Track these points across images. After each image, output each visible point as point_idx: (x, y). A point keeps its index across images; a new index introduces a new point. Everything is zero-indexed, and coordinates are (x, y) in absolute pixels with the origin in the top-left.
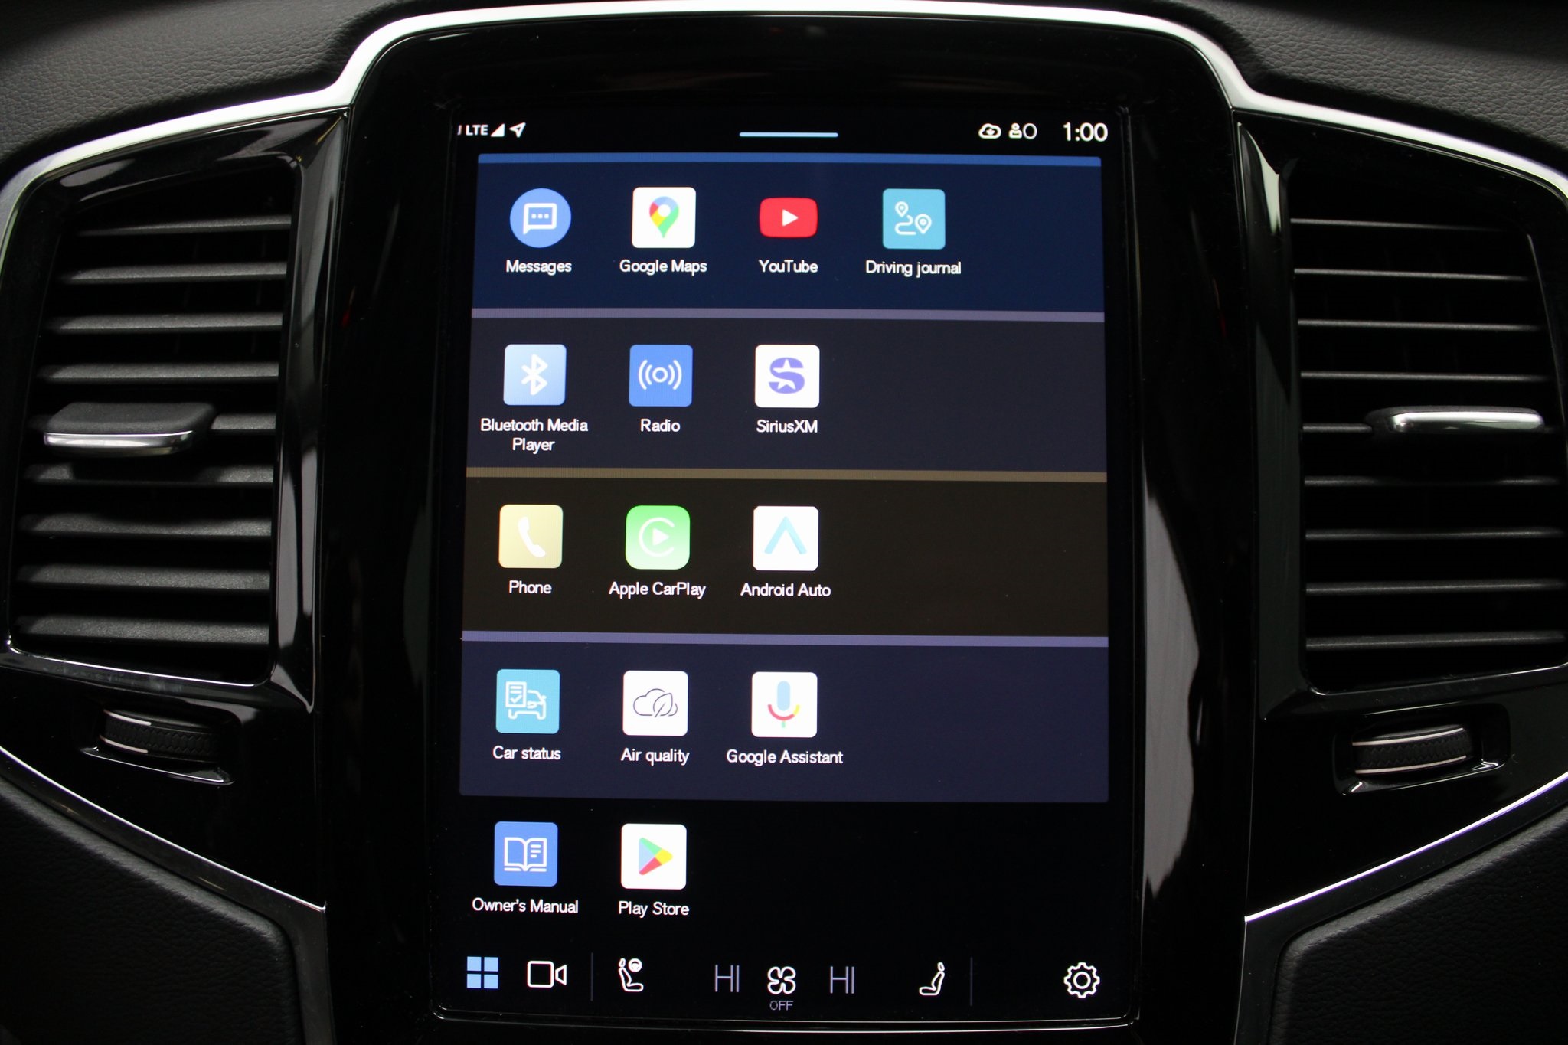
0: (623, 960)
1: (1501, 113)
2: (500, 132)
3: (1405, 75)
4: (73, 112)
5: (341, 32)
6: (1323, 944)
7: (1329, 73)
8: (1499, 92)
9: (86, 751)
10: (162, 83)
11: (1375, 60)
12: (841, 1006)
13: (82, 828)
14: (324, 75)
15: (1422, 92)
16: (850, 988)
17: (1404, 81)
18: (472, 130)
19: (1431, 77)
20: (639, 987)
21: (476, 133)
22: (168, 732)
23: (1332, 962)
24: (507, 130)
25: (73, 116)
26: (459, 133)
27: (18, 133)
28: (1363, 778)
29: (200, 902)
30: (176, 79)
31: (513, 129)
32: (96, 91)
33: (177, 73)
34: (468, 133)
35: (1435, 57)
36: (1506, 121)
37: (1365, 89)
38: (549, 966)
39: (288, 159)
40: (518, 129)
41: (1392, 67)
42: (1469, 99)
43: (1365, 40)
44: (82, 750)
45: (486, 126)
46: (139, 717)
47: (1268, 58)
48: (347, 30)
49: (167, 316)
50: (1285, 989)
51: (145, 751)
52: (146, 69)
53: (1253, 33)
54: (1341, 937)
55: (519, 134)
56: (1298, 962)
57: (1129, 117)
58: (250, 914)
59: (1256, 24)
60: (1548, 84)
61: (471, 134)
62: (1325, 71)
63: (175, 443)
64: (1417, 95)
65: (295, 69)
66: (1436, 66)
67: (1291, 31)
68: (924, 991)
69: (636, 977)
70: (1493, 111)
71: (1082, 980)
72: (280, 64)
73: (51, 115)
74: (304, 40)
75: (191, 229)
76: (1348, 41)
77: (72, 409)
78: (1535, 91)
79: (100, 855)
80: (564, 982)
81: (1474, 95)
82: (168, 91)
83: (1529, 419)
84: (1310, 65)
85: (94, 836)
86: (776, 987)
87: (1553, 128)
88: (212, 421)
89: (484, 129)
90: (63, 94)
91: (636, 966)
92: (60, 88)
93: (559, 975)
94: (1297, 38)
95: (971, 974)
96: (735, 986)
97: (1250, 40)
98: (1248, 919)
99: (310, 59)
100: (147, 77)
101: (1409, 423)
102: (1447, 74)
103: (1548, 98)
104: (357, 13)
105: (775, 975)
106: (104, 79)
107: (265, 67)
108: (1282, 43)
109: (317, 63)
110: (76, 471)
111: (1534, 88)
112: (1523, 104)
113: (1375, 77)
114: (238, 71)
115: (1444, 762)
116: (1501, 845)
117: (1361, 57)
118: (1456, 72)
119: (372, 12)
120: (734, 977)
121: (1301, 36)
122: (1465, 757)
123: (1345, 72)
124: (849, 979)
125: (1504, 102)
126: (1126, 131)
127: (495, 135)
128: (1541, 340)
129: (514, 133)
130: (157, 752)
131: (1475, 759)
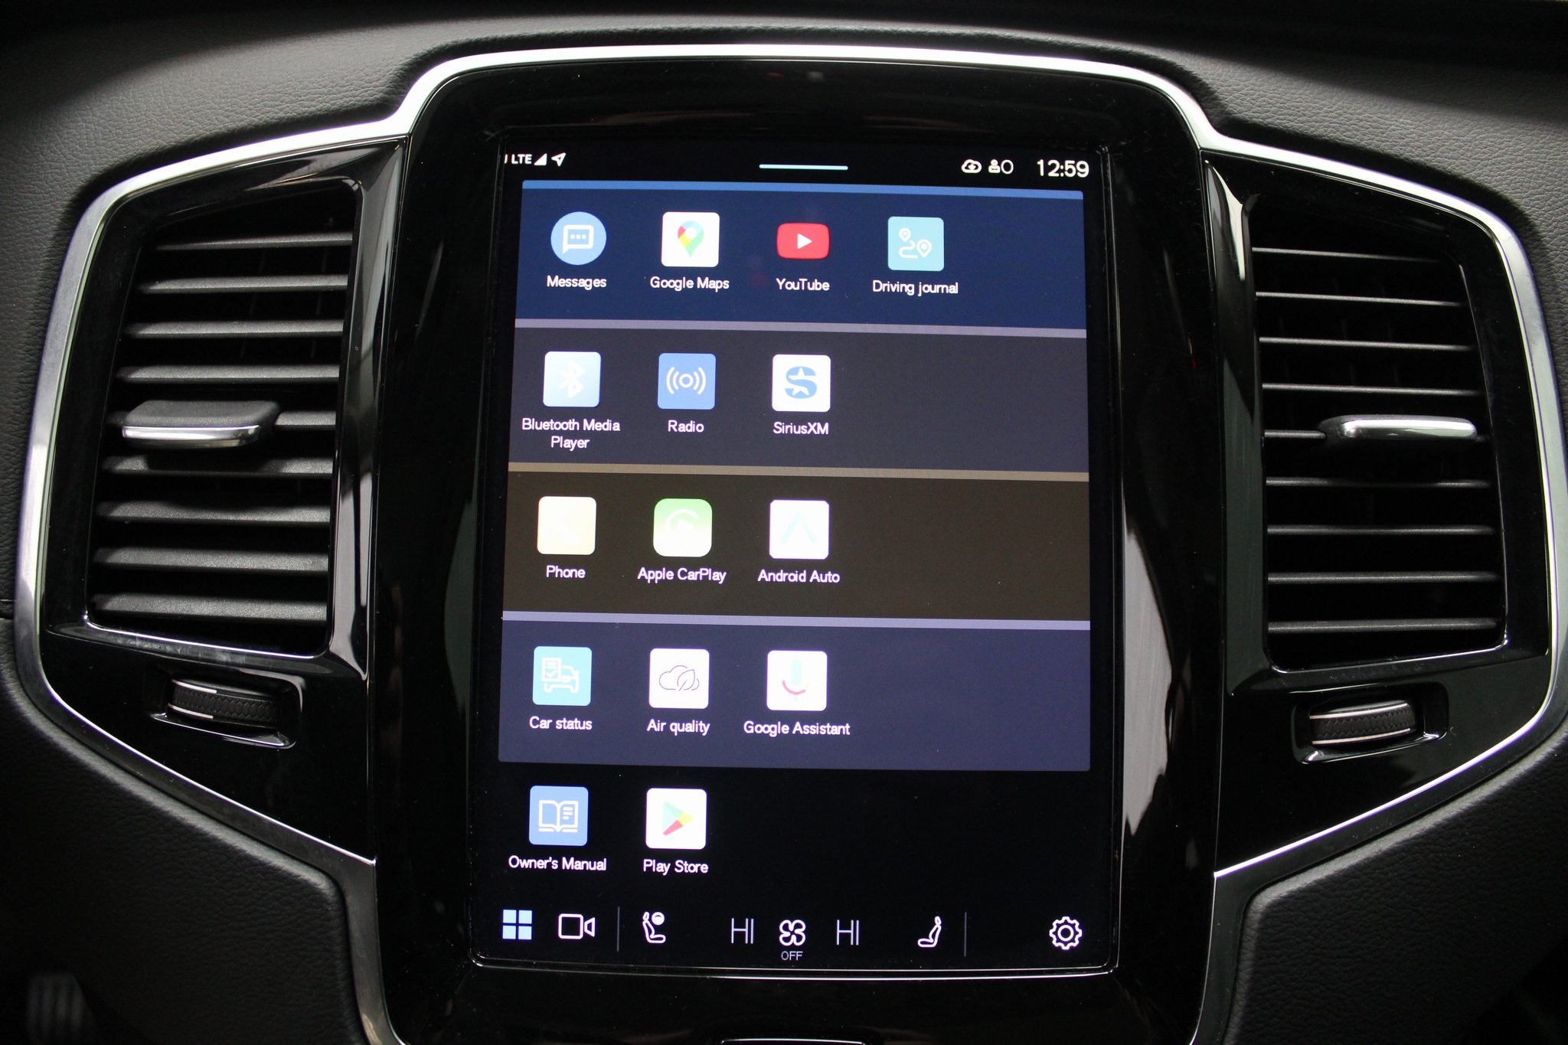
0: (647, 914)
1: (1435, 157)
2: (542, 161)
3: (1352, 122)
4: (155, 139)
5: (402, 69)
6: (1285, 897)
7: (1285, 119)
8: (1433, 139)
9: (156, 716)
10: (237, 113)
11: (1325, 109)
12: (847, 955)
13: (151, 787)
14: (382, 108)
15: (1366, 138)
16: (855, 940)
17: (1350, 128)
18: (517, 159)
19: (1373, 124)
20: (661, 939)
21: (521, 162)
22: (232, 699)
23: (1292, 914)
24: (549, 159)
25: (155, 142)
26: (506, 162)
27: (106, 157)
28: (1319, 747)
29: (259, 855)
30: (250, 109)
31: (554, 158)
32: (176, 120)
33: (251, 105)
34: (514, 162)
35: (1377, 107)
36: (1440, 164)
38: (579, 919)
39: (350, 182)
40: (559, 159)
41: (1340, 115)
42: (1407, 144)
43: (1316, 91)
44: (152, 716)
45: (531, 155)
46: (206, 685)
47: (1231, 105)
48: (406, 67)
49: (236, 322)
50: (1250, 938)
51: (211, 717)
52: (223, 100)
53: (1218, 82)
54: (1301, 891)
55: (559, 163)
56: (1262, 913)
57: (1109, 155)
58: (306, 867)
59: (1220, 75)
60: (1475, 133)
61: (517, 162)
62: (1281, 117)
63: (243, 436)
64: (1362, 140)
65: (359, 101)
66: (1379, 115)
67: (1251, 82)
68: (922, 943)
69: (659, 929)
70: (1428, 155)
72: (345, 96)
73: (135, 141)
74: (367, 75)
75: (260, 244)
76: (1301, 91)
77: (148, 405)
78: (1464, 139)
79: (168, 812)
80: (592, 934)
81: (1411, 141)
82: (243, 121)
83: (1463, 428)
84: (1269, 111)
85: (162, 795)
86: (787, 939)
87: (1481, 171)
88: (276, 417)
89: (528, 158)
90: (147, 122)
91: (659, 919)
92: (144, 117)
93: (588, 927)
94: (1256, 88)
95: (965, 927)
96: (750, 938)
97: (1215, 89)
98: (1217, 874)
99: (373, 92)
100: (223, 107)
101: (1358, 429)
102: (1387, 122)
103: (1476, 145)
104: (416, 52)
105: (786, 928)
106: (185, 109)
107: (331, 100)
108: (1244, 92)
109: (379, 96)
110: (150, 463)
111: (1463, 137)
112: (1455, 150)
113: (1325, 124)
114: (306, 103)
115: (1391, 734)
116: (1442, 809)
117: (1313, 105)
118: (1396, 121)
119: (429, 52)
120: (748, 930)
121: (1260, 86)
122: (1409, 729)
123: (1299, 119)
124: (854, 931)
125: (1438, 148)
126: (1105, 168)
127: (538, 163)
128: (1473, 359)
129: (555, 162)
130: (222, 718)
131: (1418, 732)
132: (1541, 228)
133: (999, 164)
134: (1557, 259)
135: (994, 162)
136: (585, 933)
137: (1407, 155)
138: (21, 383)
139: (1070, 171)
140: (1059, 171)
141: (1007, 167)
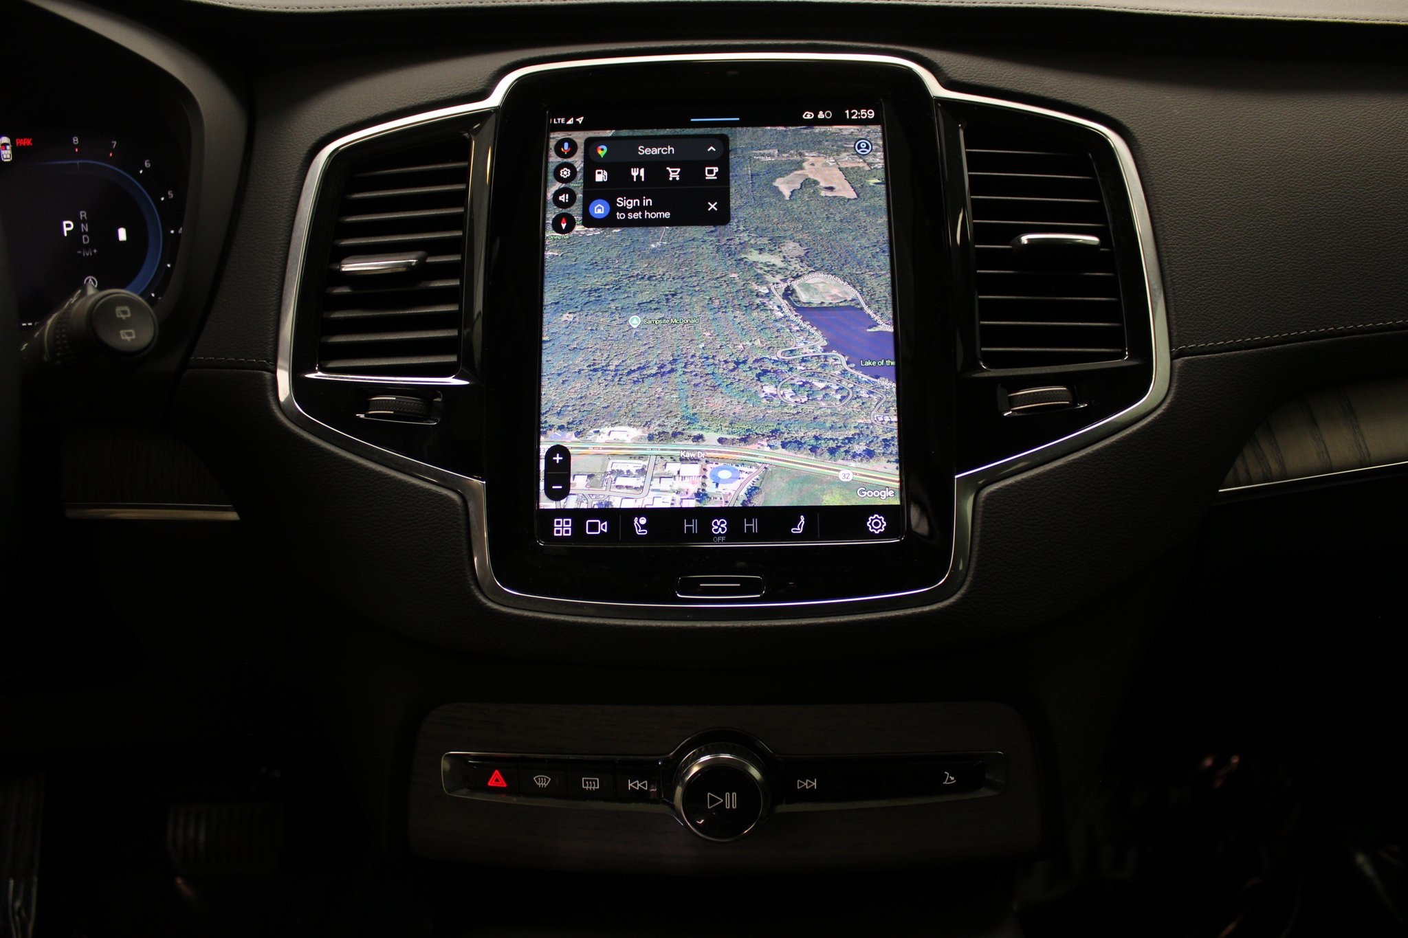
0: (636, 518)
1: (1070, 98)
2: (570, 122)
3: (1022, 81)
5: (493, 73)
8: (1070, 89)
9: (359, 417)
11: (1006, 75)
12: (750, 537)
14: (483, 95)
16: (755, 530)
17: (1021, 84)
18: (557, 121)
20: (645, 532)
21: (559, 122)
22: (404, 401)
23: (1002, 498)
24: (574, 120)
26: (549, 122)
28: (1014, 411)
31: (578, 120)
34: (554, 122)
35: (1037, 73)
37: (1001, 86)
38: (598, 523)
39: (465, 134)
40: (580, 120)
42: (1054, 92)
43: (1000, 65)
44: (357, 416)
45: (564, 118)
47: (951, 74)
48: (496, 73)
51: (392, 412)
52: (393, 95)
53: (943, 63)
54: (1006, 486)
55: (580, 122)
57: (884, 105)
58: (445, 489)
60: (1096, 86)
61: (557, 123)
63: (408, 265)
65: (470, 92)
67: (963, 62)
68: (794, 531)
69: (643, 527)
70: (1067, 97)
71: (877, 524)
73: (345, 118)
74: (475, 77)
76: (991, 66)
77: (355, 254)
80: (606, 531)
81: (1058, 90)
82: (406, 104)
83: (1093, 240)
84: (972, 76)
86: (716, 530)
87: (1099, 105)
88: (426, 258)
89: (563, 120)
90: (351, 109)
91: (643, 521)
92: (348, 106)
93: (603, 527)
94: (965, 64)
95: (818, 521)
96: (695, 530)
97: (941, 66)
98: (956, 477)
99: (476, 87)
100: (394, 98)
101: (1028, 240)
102: (1043, 81)
103: (1097, 92)
104: (501, 65)
105: (715, 524)
106: (372, 101)
107: (456, 90)
108: (958, 66)
109: (481, 88)
111: (1089, 88)
112: (1083, 94)
113: (1006, 82)
114: (441, 93)
115: (1057, 403)
117: (999, 73)
118: (1049, 80)
119: (508, 64)
120: (694, 526)
121: (968, 64)
122: (1069, 401)
123: (990, 80)
124: (754, 526)
125: (1074, 93)
126: (882, 113)
127: (568, 123)
128: (1100, 207)
129: (578, 122)
130: (398, 412)
131: (1074, 403)
132: (1137, 134)
133: (824, 113)
134: (1147, 151)
135: (821, 113)
136: (601, 530)
137: (1054, 97)
138: (281, 247)
139: (864, 115)
140: (858, 116)
141: (828, 115)
